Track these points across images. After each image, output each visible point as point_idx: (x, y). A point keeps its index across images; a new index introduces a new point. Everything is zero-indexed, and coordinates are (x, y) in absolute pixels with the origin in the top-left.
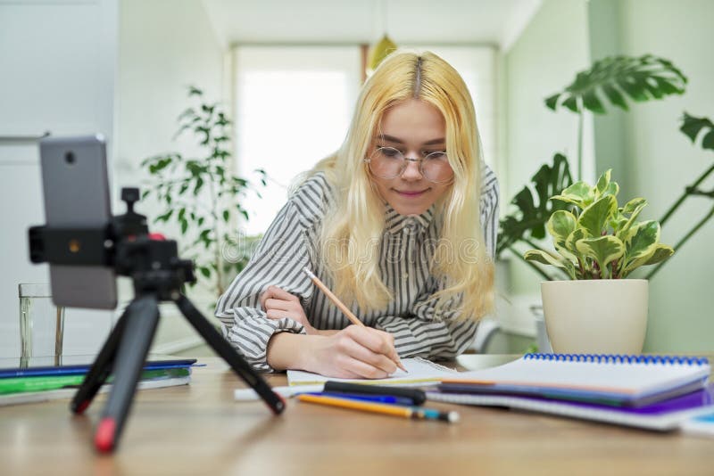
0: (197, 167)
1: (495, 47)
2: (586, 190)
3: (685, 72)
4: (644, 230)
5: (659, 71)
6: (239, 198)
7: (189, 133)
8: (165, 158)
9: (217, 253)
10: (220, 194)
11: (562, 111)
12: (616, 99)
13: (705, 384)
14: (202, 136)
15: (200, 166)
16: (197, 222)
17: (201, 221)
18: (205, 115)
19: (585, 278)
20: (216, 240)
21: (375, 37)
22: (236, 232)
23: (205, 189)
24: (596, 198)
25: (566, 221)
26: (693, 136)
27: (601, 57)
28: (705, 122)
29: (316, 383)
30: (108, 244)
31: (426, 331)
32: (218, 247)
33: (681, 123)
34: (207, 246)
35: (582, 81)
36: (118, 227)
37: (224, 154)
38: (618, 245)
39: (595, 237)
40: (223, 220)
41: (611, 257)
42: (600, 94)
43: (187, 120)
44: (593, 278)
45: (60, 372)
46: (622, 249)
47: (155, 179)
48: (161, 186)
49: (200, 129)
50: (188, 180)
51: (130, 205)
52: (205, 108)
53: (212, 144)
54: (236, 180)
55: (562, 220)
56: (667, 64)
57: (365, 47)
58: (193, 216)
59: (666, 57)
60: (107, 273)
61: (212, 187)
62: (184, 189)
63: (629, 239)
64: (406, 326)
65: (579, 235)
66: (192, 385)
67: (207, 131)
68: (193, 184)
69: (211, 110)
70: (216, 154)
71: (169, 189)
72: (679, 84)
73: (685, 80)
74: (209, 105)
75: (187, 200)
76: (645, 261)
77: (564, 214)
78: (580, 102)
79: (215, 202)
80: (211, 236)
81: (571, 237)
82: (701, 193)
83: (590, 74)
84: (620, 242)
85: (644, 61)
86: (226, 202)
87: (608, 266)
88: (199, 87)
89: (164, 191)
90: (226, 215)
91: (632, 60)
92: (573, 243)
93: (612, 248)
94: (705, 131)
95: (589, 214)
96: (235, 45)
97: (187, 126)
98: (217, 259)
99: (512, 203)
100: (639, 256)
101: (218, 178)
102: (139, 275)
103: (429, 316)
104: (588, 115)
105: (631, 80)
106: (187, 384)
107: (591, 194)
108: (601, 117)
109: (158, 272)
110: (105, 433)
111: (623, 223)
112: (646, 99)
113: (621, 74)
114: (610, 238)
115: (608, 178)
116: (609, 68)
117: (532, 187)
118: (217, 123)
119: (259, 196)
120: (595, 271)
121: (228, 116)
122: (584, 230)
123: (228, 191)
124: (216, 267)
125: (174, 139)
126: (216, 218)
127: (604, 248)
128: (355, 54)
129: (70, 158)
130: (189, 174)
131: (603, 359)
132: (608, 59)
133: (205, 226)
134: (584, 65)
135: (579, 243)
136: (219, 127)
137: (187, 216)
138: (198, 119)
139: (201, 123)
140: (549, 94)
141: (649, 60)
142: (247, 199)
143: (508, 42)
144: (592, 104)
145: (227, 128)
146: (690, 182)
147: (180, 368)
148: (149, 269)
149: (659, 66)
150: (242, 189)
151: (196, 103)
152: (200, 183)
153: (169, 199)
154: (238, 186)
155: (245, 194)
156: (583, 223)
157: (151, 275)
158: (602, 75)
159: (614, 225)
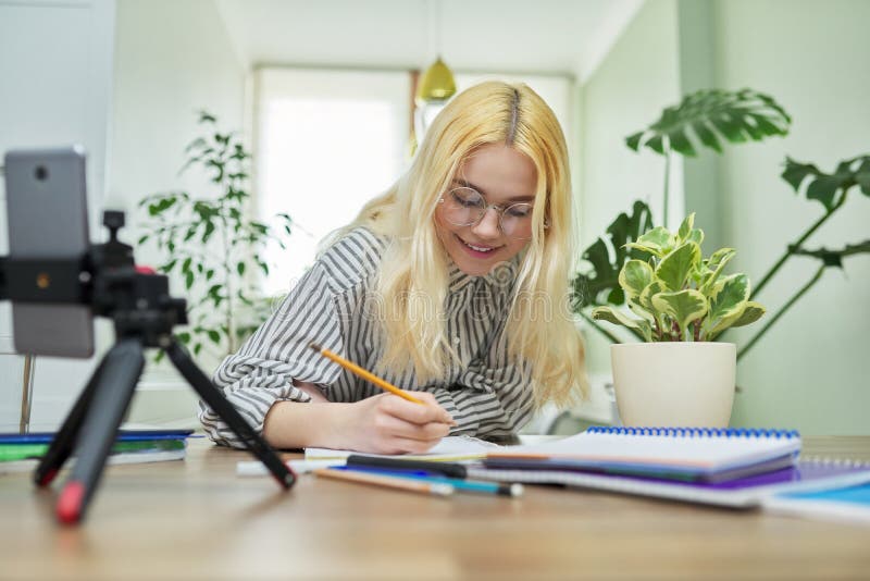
0: (206, 208)
1: (571, 78)
2: (666, 236)
3: (789, 111)
4: (733, 285)
5: (758, 108)
6: (258, 248)
7: (198, 167)
8: (168, 197)
9: (229, 313)
10: (234, 242)
11: (646, 152)
12: (708, 139)
13: (796, 461)
14: (215, 172)
15: (210, 207)
16: (205, 275)
17: (210, 274)
18: (219, 147)
19: (662, 340)
20: (228, 298)
21: (426, 61)
22: (252, 288)
23: (216, 235)
24: (678, 245)
25: (641, 272)
26: (796, 184)
27: (692, 91)
28: (811, 168)
29: (338, 458)
30: (84, 277)
31: (474, 405)
32: (230, 306)
33: (783, 169)
34: (217, 304)
35: (670, 118)
36: (98, 257)
37: (241, 195)
38: (701, 301)
39: (674, 291)
40: (237, 273)
41: (693, 316)
42: (690, 133)
43: (196, 152)
44: (672, 341)
45: (26, 439)
46: (706, 306)
47: (155, 221)
48: (163, 230)
49: (213, 163)
50: (196, 224)
51: (113, 231)
52: (218, 138)
53: (227, 181)
54: (254, 225)
55: (637, 271)
56: (768, 101)
57: (415, 74)
58: (200, 268)
59: (767, 92)
60: (81, 313)
61: (225, 234)
62: (190, 234)
63: (714, 295)
64: (450, 398)
65: (655, 289)
66: (187, 460)
67: (220, 166)
68: (202, 229)
69: (226, 140)
70: (231, 194)
71: (172, 234)
72: (781, 125)
73: (788, 120)
74: (224, 134)
75: (193, 248)
76: (732, 321)
77: (638, 264)
78: (666, 142)
79: (228, 252)
80: (222, 292)
81: (646, 291)
82: (805, 253)
83: (679, 110)
84: (703, 298)
85: (741, 96)
86: (242, 252)
87: (689, 327)
88: (212, 113)
89: (165, 237)
90: (241, 268)
91: (727, 95)
92: (649, 299)
93: (694, 304)
94: (809, 179)
95: (668, 265)
96: (258, 67)
97: (196, 159)
98: (228, 321)
99: (583, 258)
100: (725, 316)
101: (232, 222)
102: (120, 315)
103: (478, 386)
104: (676, 158)
105: (726, 117)
106: (182, 459)
107: (671, 242)
108: (692, 161)
109: (143, 311)
110: (70, 500)
111: (708, 276)
112: (744, 140)
113: (715, 110)
114: (692, 292)
115: (691, 223)
116: (701, 104)
117: (607, 239)
118: (232, 157)
119: (282, 246)
120: (674, 333)
121: (247, 149)
122: (662, 283)
123: (244, 239)
124: (227, 331)
125: (180, 173)
126: (229, 271)
127: (684, 304)
128: (404, 81)
129: (41, 174)
130: (197, 217)
131: (679, 432)
132: (700, 93)
133: (214, 281)
134: (673, 99)
135: (656, 297)
136: (236, 161)
137: (193, 268)
138: (209, 151)
139: (214, 156)
140: (631, 131)
141: (747, 95)
142: (268, 250)
143: (585, 72)
144: (681, 144)
145: (246, 162)
146: (794, 240)
147: (174, 439)
148: (134, 307)
149: (759, 103)
150: (261, 237)
151: (208, 131)
152: (210, 228)
153: (171, 247)
154: (256, 231)
155: (264, 243)
156: (661, 275)
157: (135, 316)
158: (693, 111)
159: (697, 278)
